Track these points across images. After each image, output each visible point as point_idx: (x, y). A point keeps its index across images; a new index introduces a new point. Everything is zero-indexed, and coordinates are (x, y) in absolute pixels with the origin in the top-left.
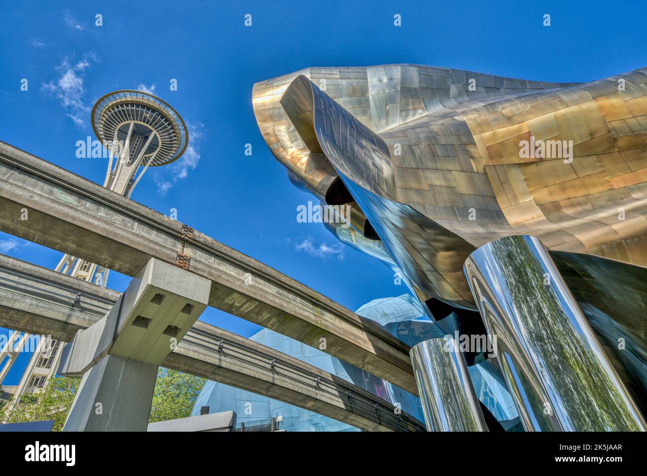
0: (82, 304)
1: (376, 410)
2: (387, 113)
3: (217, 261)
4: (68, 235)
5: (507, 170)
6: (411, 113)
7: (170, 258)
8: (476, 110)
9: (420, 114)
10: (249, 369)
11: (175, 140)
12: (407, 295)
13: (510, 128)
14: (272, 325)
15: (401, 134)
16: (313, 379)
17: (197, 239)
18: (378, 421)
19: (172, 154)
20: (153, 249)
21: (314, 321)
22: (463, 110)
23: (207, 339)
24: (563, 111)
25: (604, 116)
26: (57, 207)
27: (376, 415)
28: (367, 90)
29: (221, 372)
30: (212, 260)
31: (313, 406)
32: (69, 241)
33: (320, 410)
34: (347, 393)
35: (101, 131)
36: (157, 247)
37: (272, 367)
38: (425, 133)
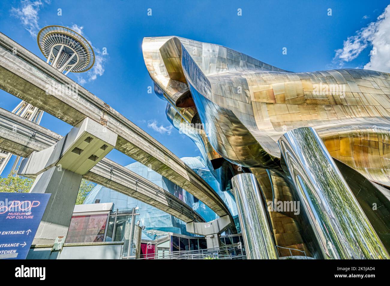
0: (36, 138)
1: (182, 207)
2: (210, 67)
3: (121, 125)
4: (39, 96)
5: (261, 105)
6: (221, 70)
7: (97, 119)
8: (251, 74)
9: (225, 71)
10: (125, 183)
11: (87, 60)
12: (199, 157)
13: (265, 86)
14: (144, 162)
15: (216, 78)
16: (155, 191)
17: (111, 112)
18: (182, 213)
19: (84, 67)
20: (88, 113)
21: (165, 162)
22: (246, 73)
23: (105, 165)
24: (287, 82)
25: (303, 89)
26: (34, 78)
27: (181, 210)
28: (202, 54)
29: (110, 183)
30: (118, 124)
31: (153, 203)
32: (38, 100)
33: (156, 206)
34: (170, 199)
35: (43, 46)
36: (90, 112)
37: (136, 183)
38: (228, 80)
